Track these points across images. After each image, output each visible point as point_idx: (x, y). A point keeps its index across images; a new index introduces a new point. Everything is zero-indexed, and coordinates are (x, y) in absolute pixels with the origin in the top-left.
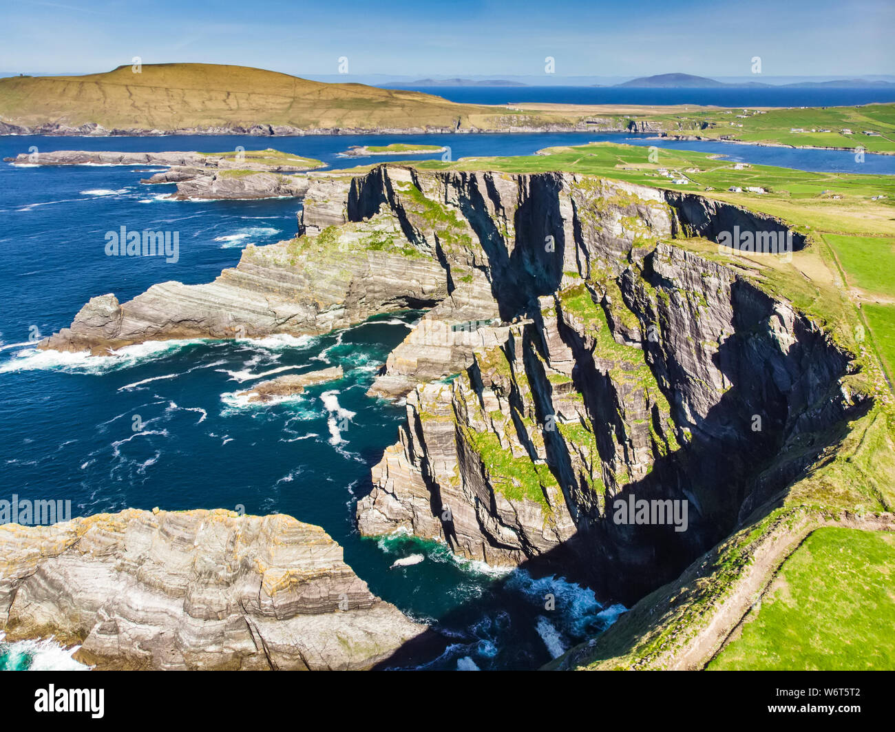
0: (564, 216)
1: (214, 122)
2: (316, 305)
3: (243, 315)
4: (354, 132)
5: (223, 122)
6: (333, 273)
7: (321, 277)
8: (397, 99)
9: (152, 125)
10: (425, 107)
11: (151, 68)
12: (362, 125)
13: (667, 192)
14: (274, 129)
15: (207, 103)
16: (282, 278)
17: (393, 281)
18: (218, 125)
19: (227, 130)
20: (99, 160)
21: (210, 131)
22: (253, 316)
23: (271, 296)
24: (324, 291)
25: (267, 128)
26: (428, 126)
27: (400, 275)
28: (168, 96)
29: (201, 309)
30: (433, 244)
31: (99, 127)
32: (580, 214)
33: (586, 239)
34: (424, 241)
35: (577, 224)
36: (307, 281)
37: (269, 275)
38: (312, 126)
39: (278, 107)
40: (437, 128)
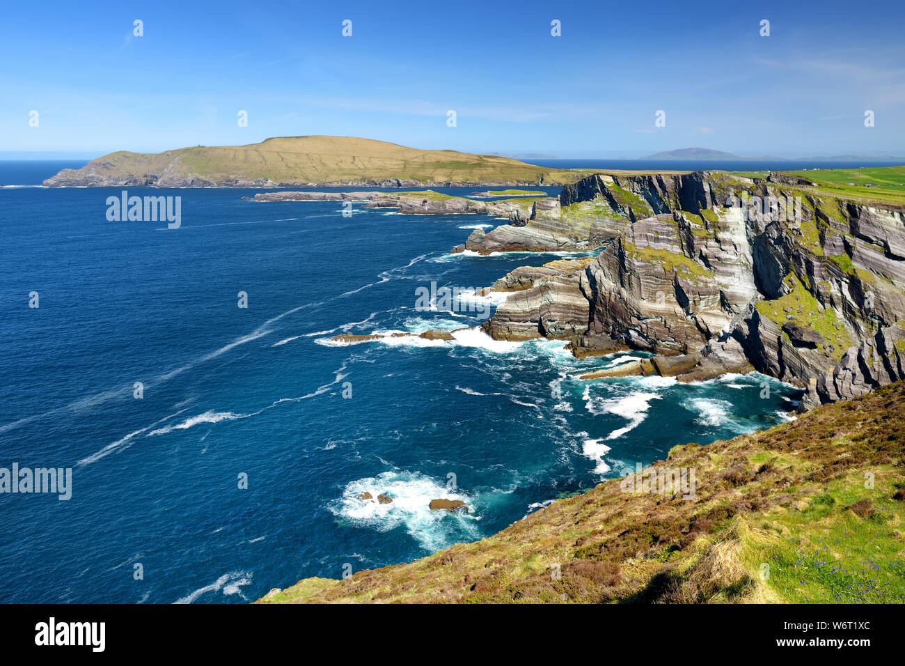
0: (706, 190)
1: (352, 178)
2: (576, 238)
3: (541, 241)
4: (461, 185)
5: (359, 178)
6: (581, 224)
7: (576, 225)
8: (487, 162)
9: (307, 179)
10: (512, 168)
11: (291, 140)
12: (467, 180)
13: (754, 179)
14: (401, 182)
15: (339, 164)
16: (558, 225)
17: (608, 230)
18: (356, 180)
19: (363, 183)
20: (310, 197)
21: (350, 184)
22: (547, 242)
23: (553, 233)
24: (579, 231)
25: (396, 182)
26: (518, 181)
27: (612, 227)
28: (309, 159)
29: (522, 238)
30: (628, 212)
31: (269, 181)
32: (714, 189)
33: (717, 200)
34: (623, 210)
35: (712, 194)
36: (570, 227)
37: (551, 224)
38: (428, 181)
39: (396, 167)
40: (525, 182)
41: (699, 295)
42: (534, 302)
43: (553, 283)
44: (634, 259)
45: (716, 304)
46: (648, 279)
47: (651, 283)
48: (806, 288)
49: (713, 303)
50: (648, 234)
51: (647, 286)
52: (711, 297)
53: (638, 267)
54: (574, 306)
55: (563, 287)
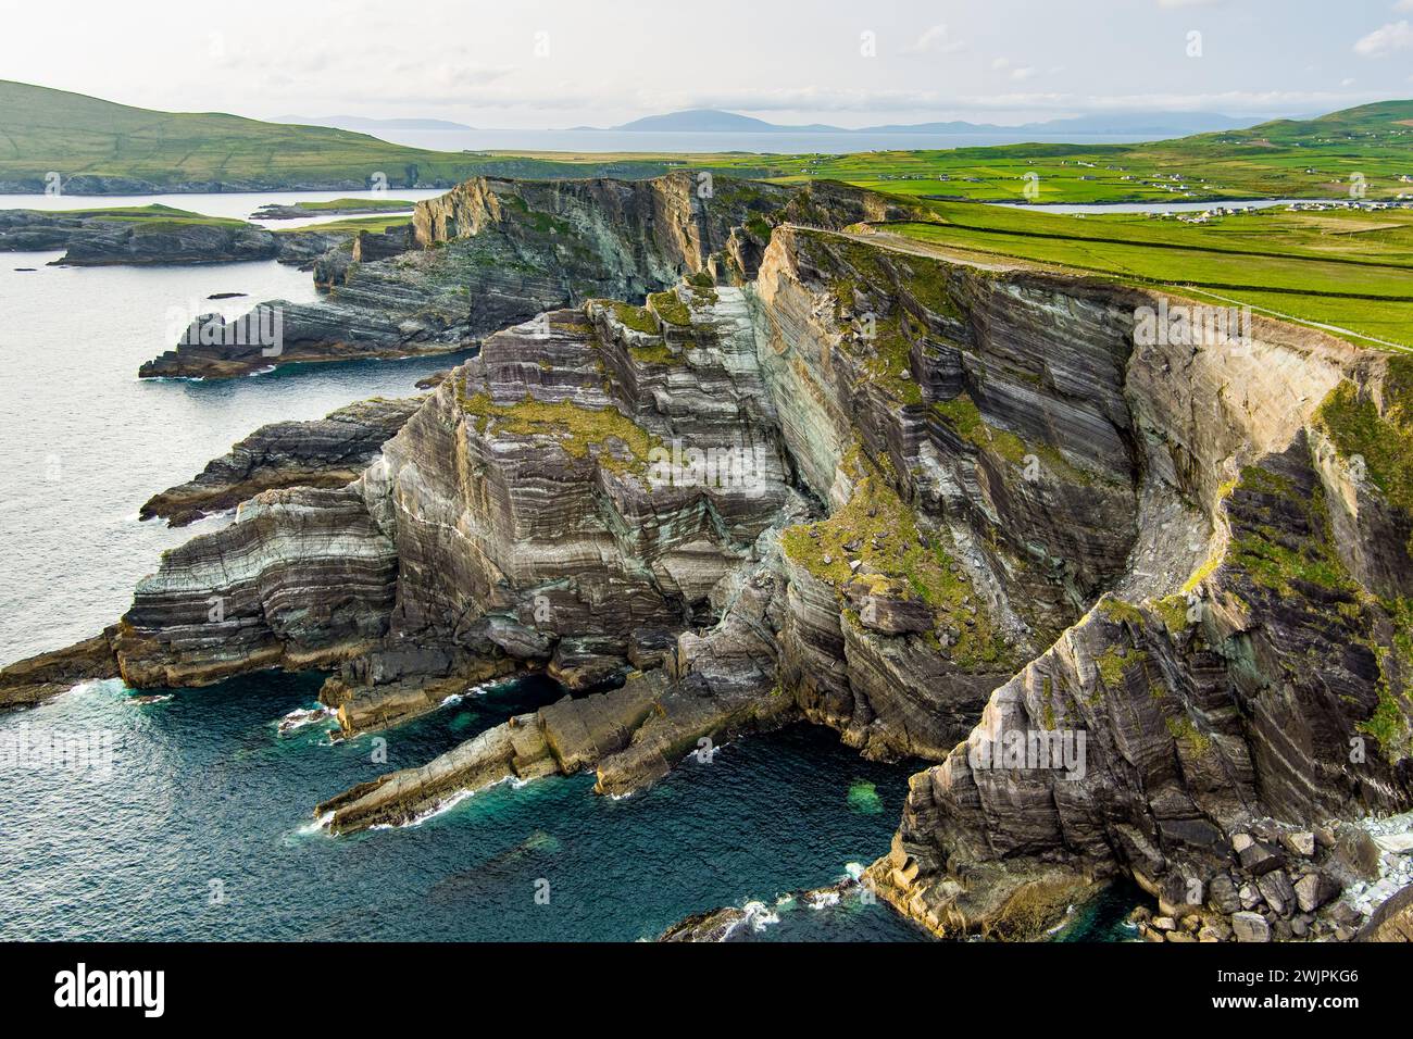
3: (365, 332)
4: (248, 188)
7: (440, 292)
8: (303, 139)
16: (398, 294)
23: (390, 313)
24: (447, 305)
36: (426, 297)
39: (96, 149)
41: (656, 513)
42: (241, 562)
43: (289, 507)
44: (488, 436)
45: (697, 528)
46: (528, 485)
47: (538, 495)
48: (888, 484)
49: (689, 527)
50: (524, 365)
51: (524, 504)
52: (685, 512)
53: (501, 455)
54: (351, 561)
55: (318, 515)
